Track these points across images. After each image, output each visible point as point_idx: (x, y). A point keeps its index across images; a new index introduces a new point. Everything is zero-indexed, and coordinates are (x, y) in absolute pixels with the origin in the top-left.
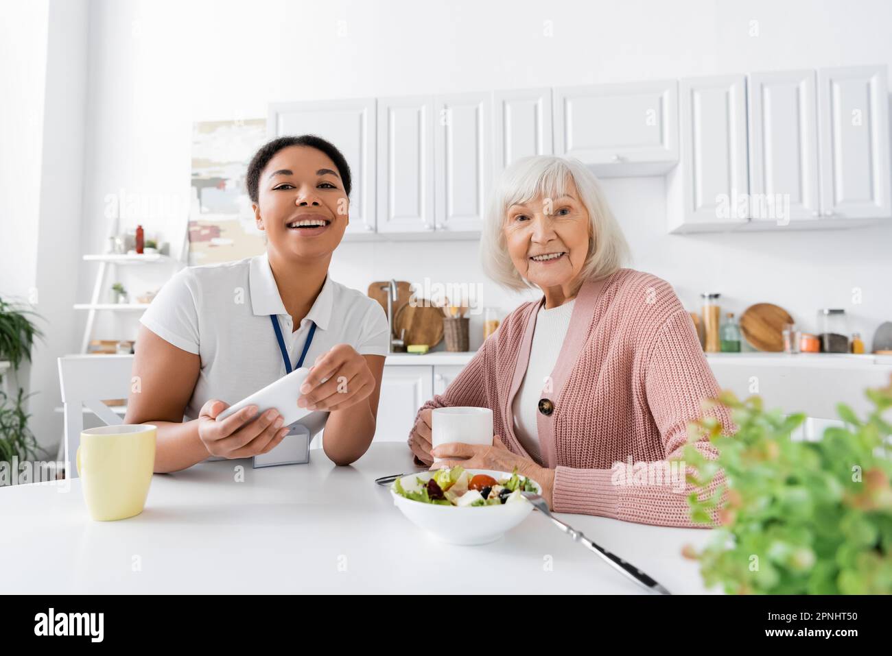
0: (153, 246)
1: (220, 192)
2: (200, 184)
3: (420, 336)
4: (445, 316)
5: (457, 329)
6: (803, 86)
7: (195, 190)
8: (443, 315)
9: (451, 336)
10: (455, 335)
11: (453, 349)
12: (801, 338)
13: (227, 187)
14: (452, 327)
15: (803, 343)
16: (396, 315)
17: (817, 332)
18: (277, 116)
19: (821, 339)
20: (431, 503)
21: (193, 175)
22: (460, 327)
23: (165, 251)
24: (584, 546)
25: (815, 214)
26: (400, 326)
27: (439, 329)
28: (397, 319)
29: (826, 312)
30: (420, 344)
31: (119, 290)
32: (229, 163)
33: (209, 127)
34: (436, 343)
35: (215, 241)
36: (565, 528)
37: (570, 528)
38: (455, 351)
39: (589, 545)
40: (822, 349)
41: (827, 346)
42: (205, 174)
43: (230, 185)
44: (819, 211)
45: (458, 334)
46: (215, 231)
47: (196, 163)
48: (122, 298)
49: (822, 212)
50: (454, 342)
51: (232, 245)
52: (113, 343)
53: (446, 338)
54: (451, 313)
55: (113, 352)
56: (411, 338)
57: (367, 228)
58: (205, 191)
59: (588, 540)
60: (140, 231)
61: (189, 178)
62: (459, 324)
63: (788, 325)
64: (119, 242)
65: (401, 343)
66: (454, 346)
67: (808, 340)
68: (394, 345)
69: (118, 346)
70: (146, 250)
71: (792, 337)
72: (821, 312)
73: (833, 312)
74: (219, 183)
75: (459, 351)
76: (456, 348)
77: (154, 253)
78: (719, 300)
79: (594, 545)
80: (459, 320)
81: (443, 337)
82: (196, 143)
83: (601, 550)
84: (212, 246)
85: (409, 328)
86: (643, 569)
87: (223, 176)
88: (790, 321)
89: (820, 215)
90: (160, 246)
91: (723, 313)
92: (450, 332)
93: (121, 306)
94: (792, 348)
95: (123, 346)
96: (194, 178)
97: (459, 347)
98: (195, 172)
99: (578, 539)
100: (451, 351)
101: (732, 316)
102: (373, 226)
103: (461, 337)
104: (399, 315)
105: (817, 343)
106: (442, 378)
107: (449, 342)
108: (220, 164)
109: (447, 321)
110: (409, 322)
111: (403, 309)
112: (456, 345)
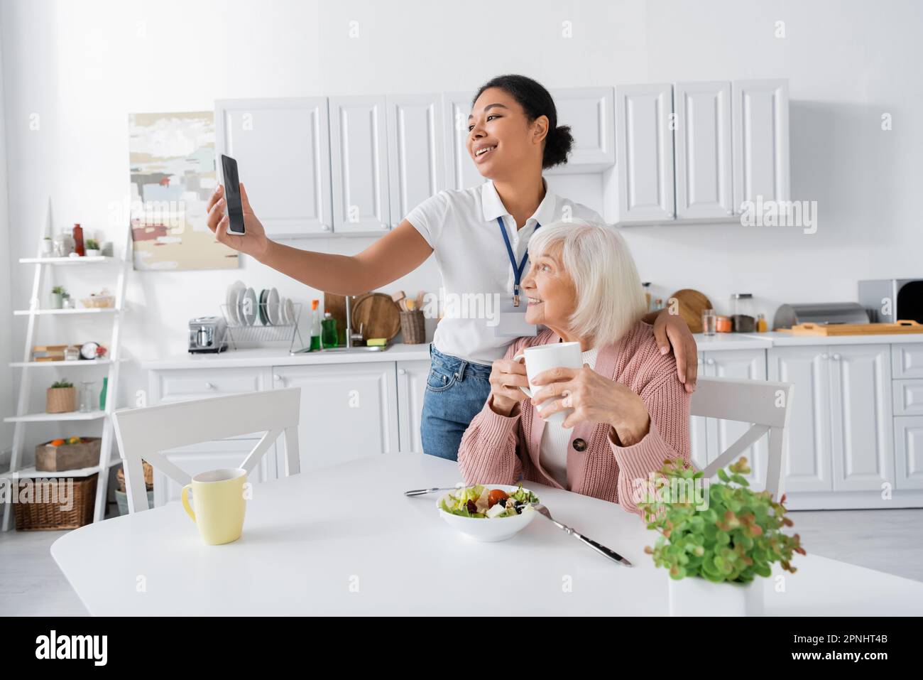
0: (95, 246)
1: (164, 188)
2: (140, 180)
3: (378, 329)
4: (402, 310)
5: (414, 322)
6: (720, 96)
7: (135, 185)
8: (400, 309)
9: (408, 328)
10: (413, 328)
11: (410, 342)
12: (717, 320)
13: (170, 183)
14: (409, 320)
15: (719, 324)
16: (354, 310)
17: (730, 314)
18: (225, 113)
19: (732, 319)
20: (471, 517)
21: (132, 170)
22: (416, 320)
23: (108, 252)
24: (575, 537)
25: (729, 212)
26: (358, 322)
27: (396, 322)
28: (355, 313)
29: (737, 296)
30: (378, 337)
31: (61, 294)
32: (172, 158)
33: (146, 120)
34: (392, 336)
35: (161, 239)
36: (562, 527)
37: (565, 527)
38: (412, 343)
39: (579, 537)
40: (733, 330)
41: (737, 327)
42: (145, 169)
43: (174, 181)
44: (733, 210)
45: (415, 327)
46: (161, 230)
47: (134, 157)
48: (66, 303)
49: (735, 211)
50: (411, 335)
51: (181, 243)
52: (61, 348)
53: (404, 330)
54: (407, 306)
55: (61, 358)
56: (369, 331)
57: (323, 227)
58: (146, 188)
59: (578, 534)
60: (78, 230)
61: (128, 174)
62: (415, 317)
63: (706, 311)
64: (57, 243)
65: (360, 337)
66: (411, 339)
67: (722, 321)
68: (353, 339)
69: (66, 351)
70: (89, 252)
71: (710, 320)
72: (734, 296)
73: (743, 296)
74: (162, 179)
75: (416, 343)
76: (414, 340)
77: (97, 255)
78: (650, 288)
79: (582, 537)
80: (415, 313)
81: (400, 329)
82: (132, 136)
83: (587, 540)
84: (159, 244)
85: (366, 322)
86: (613, 550)
87: (166, 172)
88: (709, 306)
89: (733, 214)
90: (102, 246)
91: (652, 300)
92: (407, 324)
93: (66, 311)
94: (710, 329)
95: (70, 351)
96: (133, 173)
97: (416, 339)
98: (134, 167)
99: (571, 534)
100: (408, 343)
101: (660, 302)
102: (330, 226)
103: (418, 329)
104: (356, 310)
105: (730, 323)
106: (405, 372)
107: (405, 334)
108: (161, 159)
109: (404, 314)
110: (367, 317)
111: (360, 303)
112: (413, 338)
